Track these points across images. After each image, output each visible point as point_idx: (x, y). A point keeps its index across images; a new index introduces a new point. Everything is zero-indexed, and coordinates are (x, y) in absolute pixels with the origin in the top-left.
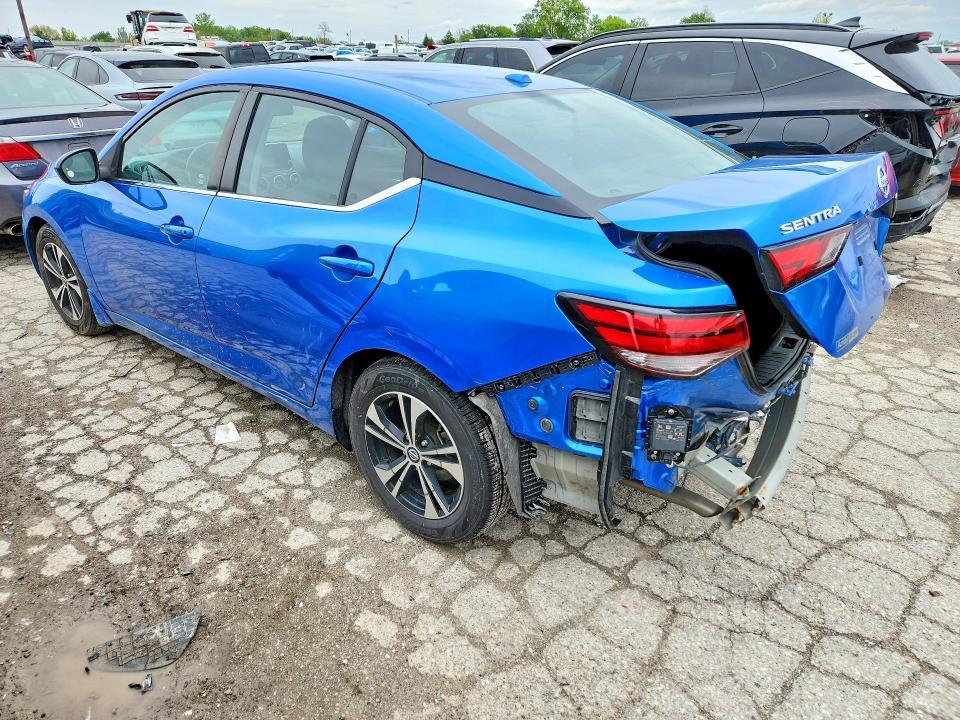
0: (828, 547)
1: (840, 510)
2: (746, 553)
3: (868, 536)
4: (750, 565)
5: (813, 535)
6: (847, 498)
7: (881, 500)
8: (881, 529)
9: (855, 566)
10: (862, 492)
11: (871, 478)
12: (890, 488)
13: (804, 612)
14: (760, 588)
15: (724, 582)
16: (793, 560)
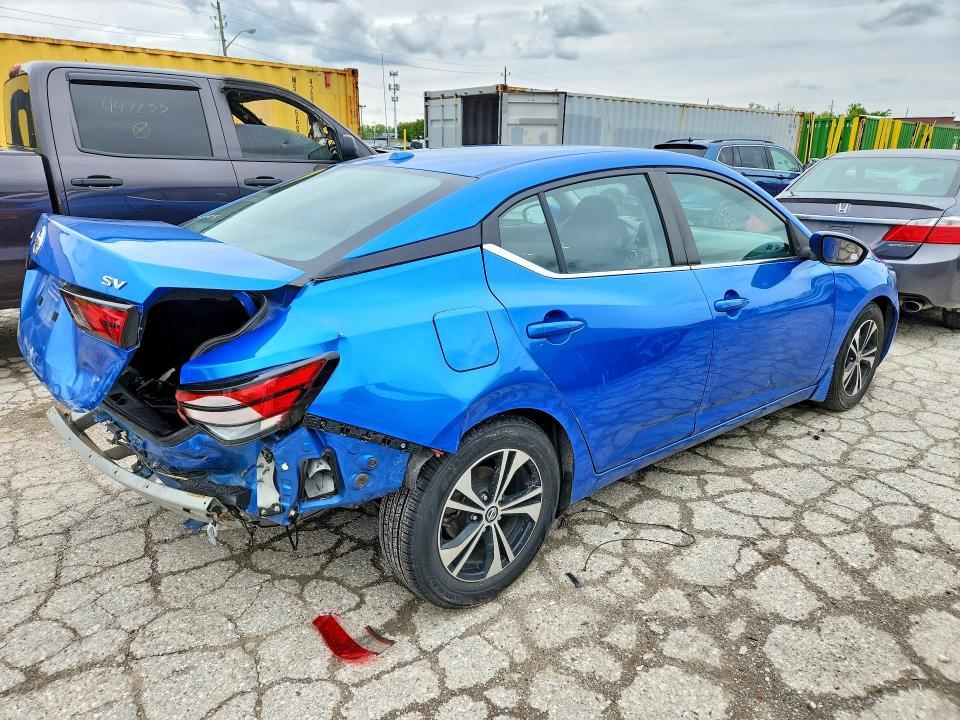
0: (56, 584)
1: (75, 620)
2: (107, 538)
3: (31, 620)
4: (97, 534)
5: (77, 584)
6: (81, 639)
7: (49, 669)
8: (24, 637)
9: (23, 588)
10: (71, 661)
11: (76, 686)
12: (48, 693)
13: (37, 541)
14: (75, 533)
15: (101, 520)
16: (72, 559)
